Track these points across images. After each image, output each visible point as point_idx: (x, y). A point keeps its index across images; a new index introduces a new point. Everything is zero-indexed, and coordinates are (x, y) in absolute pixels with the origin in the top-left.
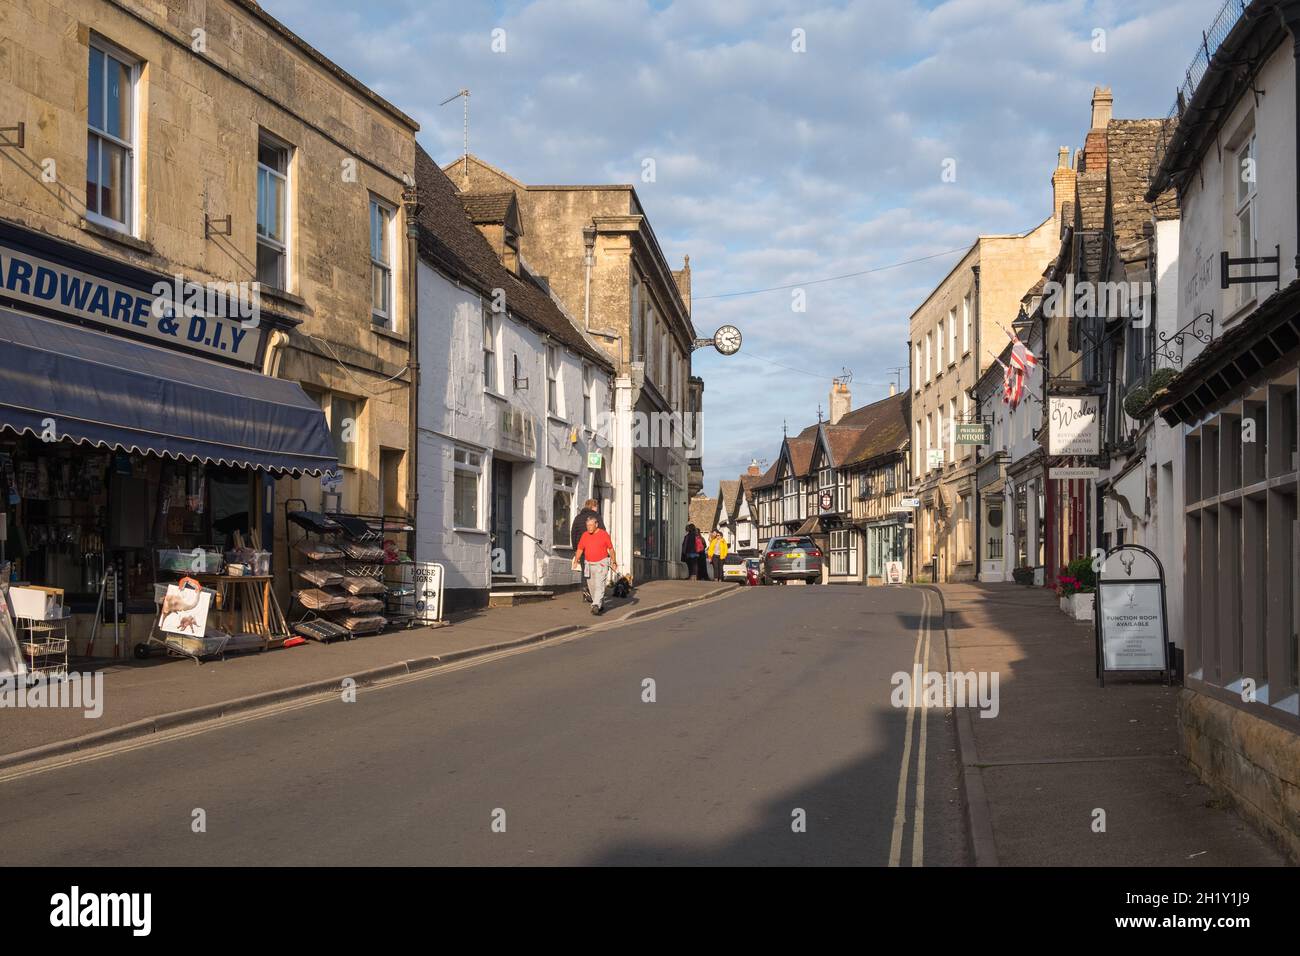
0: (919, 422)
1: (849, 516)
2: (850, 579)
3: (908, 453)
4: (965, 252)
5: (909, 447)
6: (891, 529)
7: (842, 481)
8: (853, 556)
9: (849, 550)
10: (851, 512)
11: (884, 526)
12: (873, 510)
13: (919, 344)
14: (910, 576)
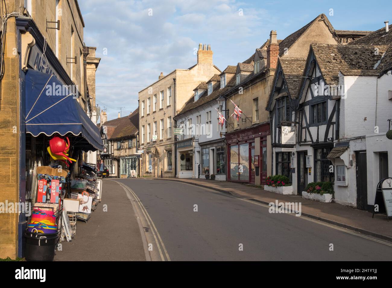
0: (144, 126)
1: (113, 155)
2: (113, 175)
3: (138, 136)
4: (168, 74)
5: (138, 134)
6: (130, 159)
7: (110, 144)
8: (114, 168)
9: (112, 166)
10: (113, 154)
11: (127, 159)
12: (123, 153)
13: (144, 101)
14: (139, 175)
